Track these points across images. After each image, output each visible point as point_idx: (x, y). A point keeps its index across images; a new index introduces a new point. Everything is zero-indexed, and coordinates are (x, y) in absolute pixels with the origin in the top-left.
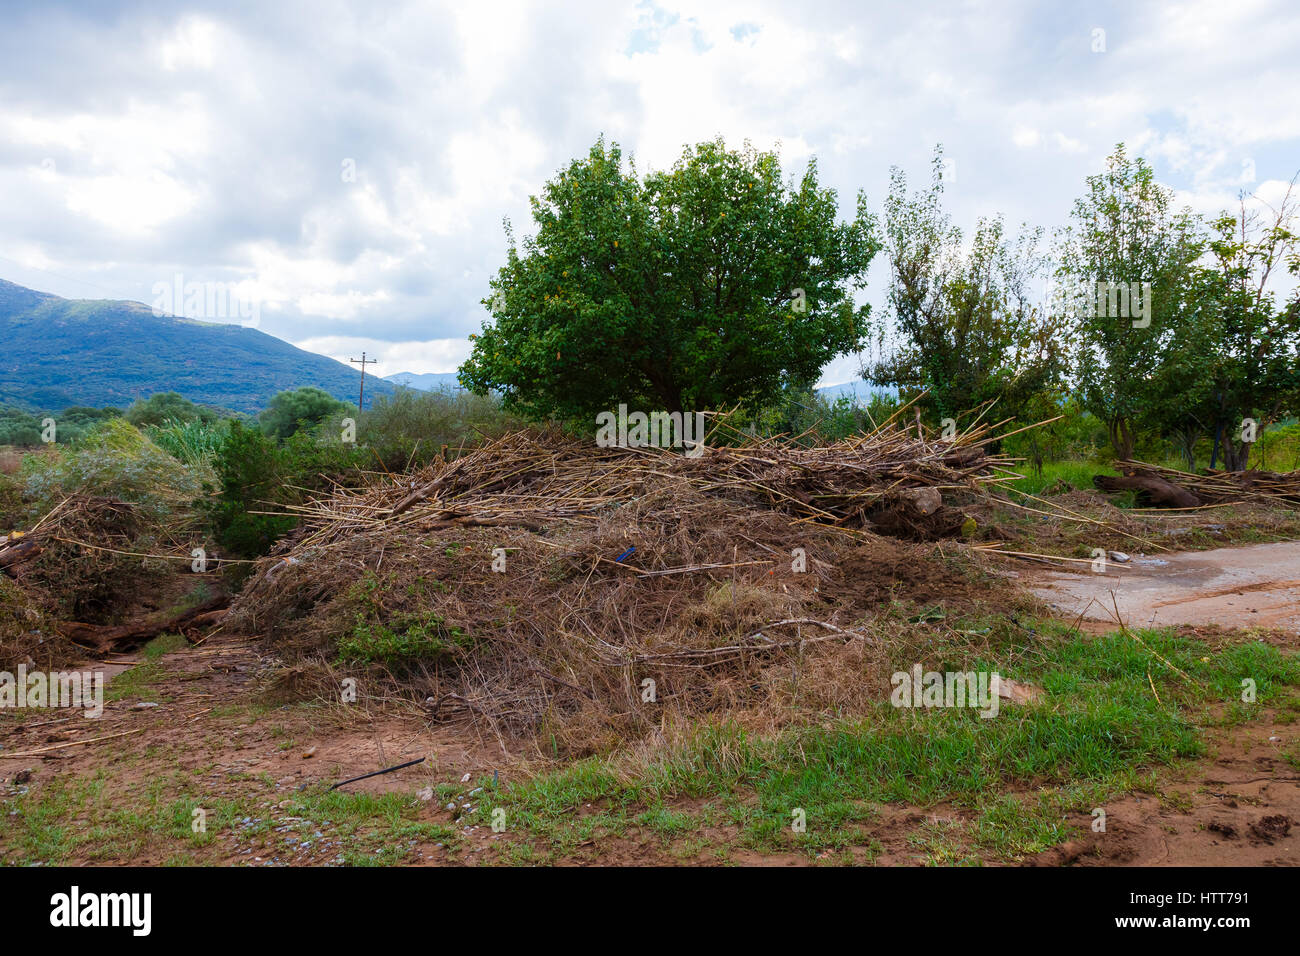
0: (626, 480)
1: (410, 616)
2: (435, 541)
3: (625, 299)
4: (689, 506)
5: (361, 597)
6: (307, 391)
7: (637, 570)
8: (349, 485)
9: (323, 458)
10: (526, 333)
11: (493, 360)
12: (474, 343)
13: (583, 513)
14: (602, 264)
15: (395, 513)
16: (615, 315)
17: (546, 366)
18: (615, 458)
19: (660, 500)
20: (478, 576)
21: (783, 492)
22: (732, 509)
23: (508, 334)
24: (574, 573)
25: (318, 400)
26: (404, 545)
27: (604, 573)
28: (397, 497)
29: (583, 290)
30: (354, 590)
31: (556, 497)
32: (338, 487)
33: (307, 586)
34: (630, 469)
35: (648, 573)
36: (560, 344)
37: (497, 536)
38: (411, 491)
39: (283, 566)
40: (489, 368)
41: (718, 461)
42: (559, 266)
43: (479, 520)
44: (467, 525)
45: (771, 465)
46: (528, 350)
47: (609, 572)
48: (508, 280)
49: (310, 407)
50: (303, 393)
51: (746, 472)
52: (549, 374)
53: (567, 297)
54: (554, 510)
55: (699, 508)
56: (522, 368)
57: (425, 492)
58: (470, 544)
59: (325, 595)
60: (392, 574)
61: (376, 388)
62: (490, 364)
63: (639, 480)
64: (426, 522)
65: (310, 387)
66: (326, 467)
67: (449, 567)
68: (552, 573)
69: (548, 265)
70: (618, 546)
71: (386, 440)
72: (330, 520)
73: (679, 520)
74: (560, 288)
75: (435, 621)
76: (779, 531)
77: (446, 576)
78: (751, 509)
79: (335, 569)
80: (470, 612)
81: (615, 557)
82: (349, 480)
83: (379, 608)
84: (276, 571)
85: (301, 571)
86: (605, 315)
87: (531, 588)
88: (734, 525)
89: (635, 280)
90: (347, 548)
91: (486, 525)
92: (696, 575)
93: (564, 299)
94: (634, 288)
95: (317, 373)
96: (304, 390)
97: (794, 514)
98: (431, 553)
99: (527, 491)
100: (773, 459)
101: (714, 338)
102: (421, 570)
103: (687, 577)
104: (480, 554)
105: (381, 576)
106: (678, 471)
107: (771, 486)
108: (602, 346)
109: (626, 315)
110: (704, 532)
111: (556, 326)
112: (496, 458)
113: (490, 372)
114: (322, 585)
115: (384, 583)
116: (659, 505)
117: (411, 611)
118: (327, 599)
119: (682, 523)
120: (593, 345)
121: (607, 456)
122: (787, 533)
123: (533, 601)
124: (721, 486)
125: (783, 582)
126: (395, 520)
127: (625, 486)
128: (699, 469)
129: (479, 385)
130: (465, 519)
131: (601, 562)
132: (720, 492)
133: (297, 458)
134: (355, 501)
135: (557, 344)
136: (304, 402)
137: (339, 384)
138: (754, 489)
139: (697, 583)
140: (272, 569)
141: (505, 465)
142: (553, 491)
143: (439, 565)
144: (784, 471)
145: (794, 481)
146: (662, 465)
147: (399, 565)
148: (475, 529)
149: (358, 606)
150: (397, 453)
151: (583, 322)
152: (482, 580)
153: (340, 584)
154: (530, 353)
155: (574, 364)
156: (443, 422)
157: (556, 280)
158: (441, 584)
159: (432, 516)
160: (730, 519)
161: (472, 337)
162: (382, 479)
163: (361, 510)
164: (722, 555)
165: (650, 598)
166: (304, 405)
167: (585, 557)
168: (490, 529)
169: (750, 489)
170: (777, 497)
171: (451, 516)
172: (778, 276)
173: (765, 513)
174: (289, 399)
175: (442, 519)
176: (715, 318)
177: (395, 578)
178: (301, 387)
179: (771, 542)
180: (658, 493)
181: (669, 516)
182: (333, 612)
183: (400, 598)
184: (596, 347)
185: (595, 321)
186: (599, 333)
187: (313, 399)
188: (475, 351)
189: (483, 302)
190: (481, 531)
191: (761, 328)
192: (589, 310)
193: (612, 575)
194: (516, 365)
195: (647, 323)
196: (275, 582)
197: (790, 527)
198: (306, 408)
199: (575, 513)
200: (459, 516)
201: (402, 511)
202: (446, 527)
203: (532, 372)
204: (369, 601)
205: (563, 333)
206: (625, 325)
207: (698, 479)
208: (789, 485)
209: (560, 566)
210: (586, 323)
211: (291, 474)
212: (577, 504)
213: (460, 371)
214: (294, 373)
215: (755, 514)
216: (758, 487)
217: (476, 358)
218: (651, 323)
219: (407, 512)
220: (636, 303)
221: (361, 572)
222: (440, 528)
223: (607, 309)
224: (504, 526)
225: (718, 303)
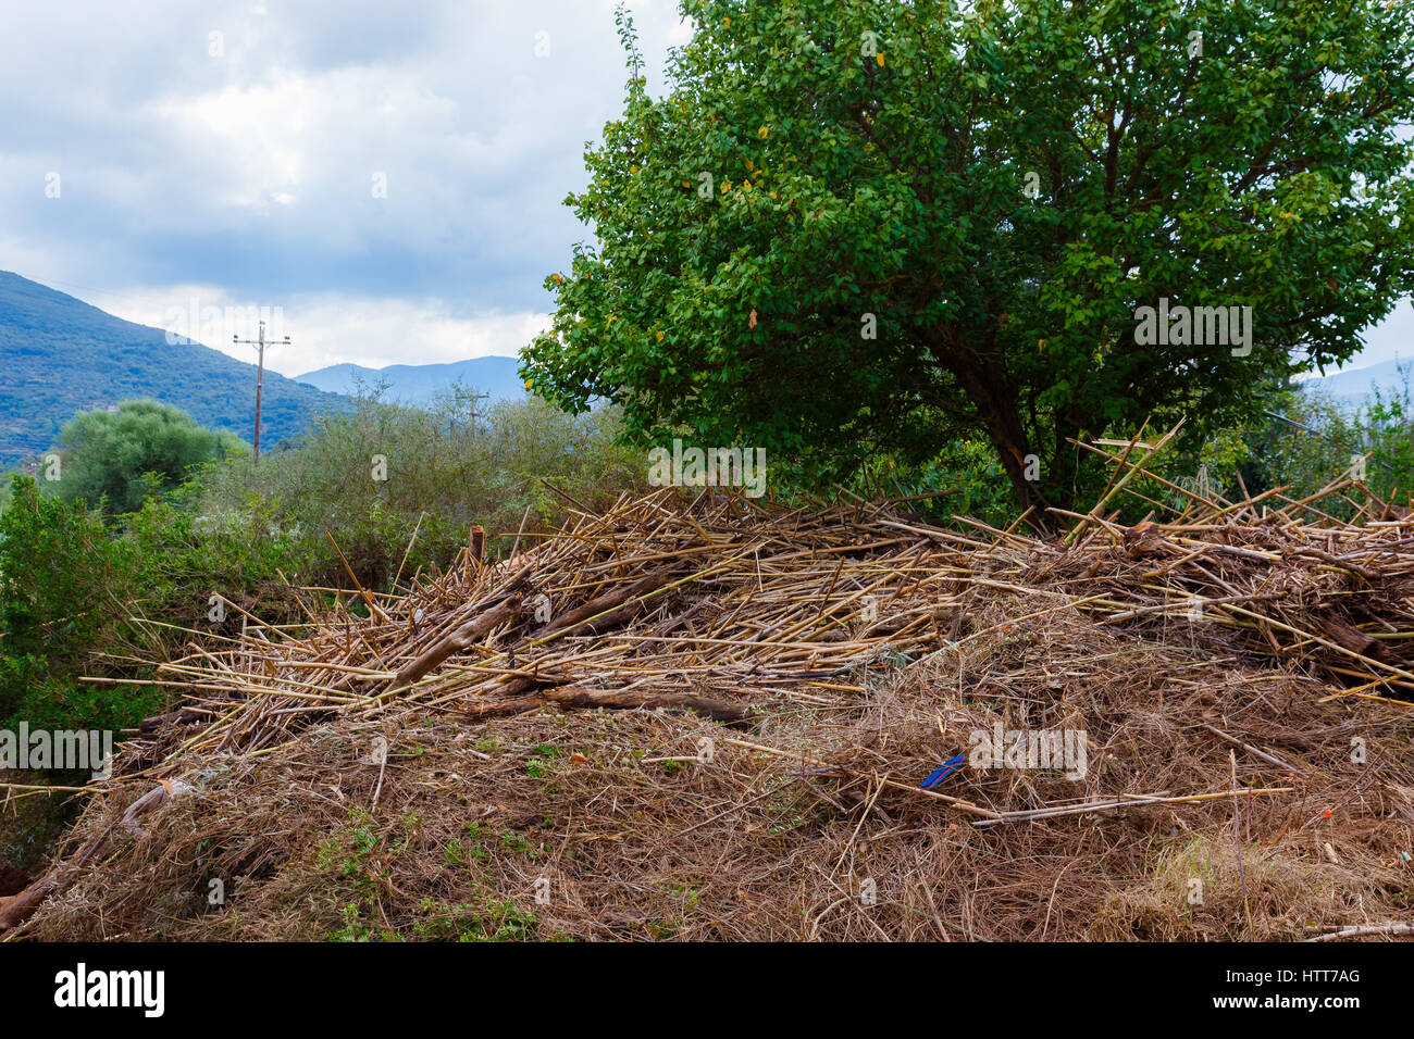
0: (916, 601)
1: (457, 909)
2: (499, 740)
3: (900, 184)
4: (1080, 660)
5: (344, 867)
6: (141, 411)
7: (973, 807)
8: (270, 617)
9: (209, 557)
10: (674, 270)
11: (600, 332)
12: (556, 295)
13: (820, 677)
14: (848, 109)
15: (402, 680)
16: (879, 221)
17: (723, 343)
18: (879, 551)
19: (1010, 646)
20: (606, 820)
21: (1298, 625)
22: (1175, 666)
23: (634, 272)
24: (826, 814)
25: (163, 430)
26: (430, 750)
27: (893, 814)
28: (383, 644)
29: (807, 165)
30: (328, 851)
31: (750, 641)
32: (250, 622)
33: (216, 845)
34: (925, 575)
35: (997, 815)
36: (757, 293)
37: (639, 730)
38: (415, 629)
39: (161, 799)
40: (593, 350)
41: (1139, 556)
42: (749, 115)
43: (595, 694)
44: (569, 706)
45: (1265, 564)
46: (683, 308)
47: (903, 811)
48: (624, 149)
49: (148, 445)
50: (132, 415)
51: (1208, 579)
52: (731, 361)
53: (771, 182)
54: (754, 671)
55: (1104, 663)
56: (668, 348)
57: (469, 633)
58: (577, 748)
59: (257, 863)
60: (409, 815)
61: (280, 400)
62: (594, 340)
63: (948, 600)
64: (475, 698)
65: (145, 401)
66: (215, 577)
67: (535, 800)
68: (772, 814)
69: (723, 113)
70: (922, 752)
71: (341, 519)
72: (236, 695)
73: (1058, 693)
74: (750, 165)
75: (516, 923)
76: (1298, 718)
77: (531, 822)
78: (1223, 666)
79: (278, 805)
80: (591, 903)
81: (916, 778)
82: (268, 605)
83: (385, 894)
84: (144, 810)
85: (203, 809)
86: (860, 223)
87: (726, 850)
88: (1188, 703)
89: (925, 140)
90: (298, 759)
91: (612, 706)
92: (1111, 820)
93: (764, 190)
94: (921, 159)
95: (152, 369)
96: (133, 409)
97: (1326, 678)
98: (494, 769)
99: (682, 627)
100: (1270, 548)
101: (1108, 268)
102: (473, 807)
103: (1087, 824)
104: (605, 772)
105: (384, 821)
106: (1044, 579)
107: (1270, 612)
108: (852, 294)
109: (905, 222)
110: (1120, 719)
111: (743, 251)
112: (605, 554)
113: (595, 361)
114: (251, 841)
115: (391, 837)
116: (1010, 656)
117: (458, 898)
118: (266, 873)
119: (1066, 698)
120: (831, 292)
121: (860, 545)
122: (1313, 723)
123: (737, 878)
124: (1146, 615)
125: (1325, 836)
126: (403, 694)
127: (915, 615)
128: (1094, 574)
129: (570, 389)
130: (567, 692)
131: (886, 790)
132: (1149, 627)
133: (151, 560)
134: (289, 652)
135: (750, 291)
136: (133, 435)
137: (200, 394)
138: (1228, 620)
139: (1113, 839)
140: (136, 804)
141: (626, 570)
142: (742, 628)
143: (512, 796)
144: (1299, 577)
145: (1325, 599)
146: (1002, 565)
147: (421, 795)
148: (588, 713)
149: (337, 888)
150: (364, 545)
151: (809, 238)
152: (613, 829)
153: (292, 838)
154: (689, 314)
155: (785, 335)
156: (464, 473)
157: (743, 148)
158: (521, 838)
159: (489, 684)
160: (1173, 689)
161: (552, 282)
162: (338, 604)
163: (307, 671)
164: (1165, 773)
165: (1008, 874)
166: (133, 441)
167: (849, 777)
168: (622, 714)
169: (1218, 619)
170: (1284, 637)
171: (532, 685)
172: (1256, 120)
173: (1258, 676)
174: (101, 428)
175: (509, 694)
176: (1109, 221)
177: (417, 826)
178: (127, 402)
179: (1279, 744)
180: (1005, 629)
181: (1035, 683)
182: (281, 901)
183: (430, 870)
184: (838, 296)
185: (836, 237)
186: (846, 261)
187: (151, 428)
188: (561, 314)
189: (569, 202)
190: (602, 718)
191: (1219, 243)
192: (824, 213)
193: (914, 820)
194: (653, 342)
195: (951, 237)
196: (147, 834)
197: (1320, 708)
198: (138, 447)
199: (802, 676)
200: (552, 685)
201: (416, 675)
202: (519, 710)
203: (692, 358)
204: (362, 876)
205: (761, 267)
206: (904, 243)
207: (1097, 599)
208: (1314, 611)
209: (790, 797)
210: (816, 244)
211: (142, 595)
212: (804, 658)
213: (526, 357)
214: (104, 369)
215: (1237, 678)
216: (1236, 615)
217: (563, 327)
218: (962, 238)
219: (429, 678)
220: (925, 193)
221: (337, 813)
222: (507, 713)
223: (863, 208)
224: (652, 707)
225: (1110, 186)
